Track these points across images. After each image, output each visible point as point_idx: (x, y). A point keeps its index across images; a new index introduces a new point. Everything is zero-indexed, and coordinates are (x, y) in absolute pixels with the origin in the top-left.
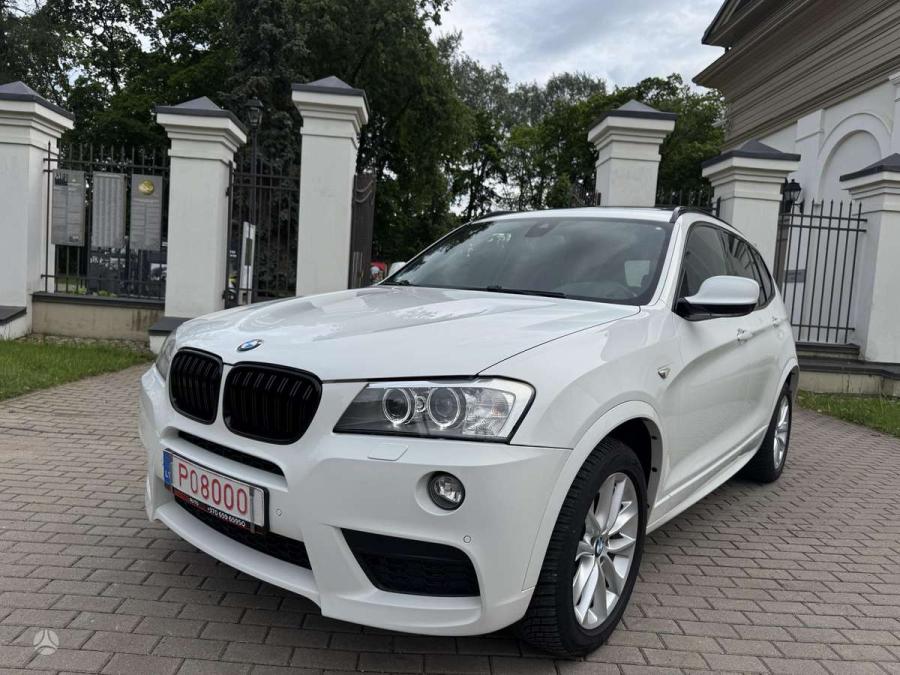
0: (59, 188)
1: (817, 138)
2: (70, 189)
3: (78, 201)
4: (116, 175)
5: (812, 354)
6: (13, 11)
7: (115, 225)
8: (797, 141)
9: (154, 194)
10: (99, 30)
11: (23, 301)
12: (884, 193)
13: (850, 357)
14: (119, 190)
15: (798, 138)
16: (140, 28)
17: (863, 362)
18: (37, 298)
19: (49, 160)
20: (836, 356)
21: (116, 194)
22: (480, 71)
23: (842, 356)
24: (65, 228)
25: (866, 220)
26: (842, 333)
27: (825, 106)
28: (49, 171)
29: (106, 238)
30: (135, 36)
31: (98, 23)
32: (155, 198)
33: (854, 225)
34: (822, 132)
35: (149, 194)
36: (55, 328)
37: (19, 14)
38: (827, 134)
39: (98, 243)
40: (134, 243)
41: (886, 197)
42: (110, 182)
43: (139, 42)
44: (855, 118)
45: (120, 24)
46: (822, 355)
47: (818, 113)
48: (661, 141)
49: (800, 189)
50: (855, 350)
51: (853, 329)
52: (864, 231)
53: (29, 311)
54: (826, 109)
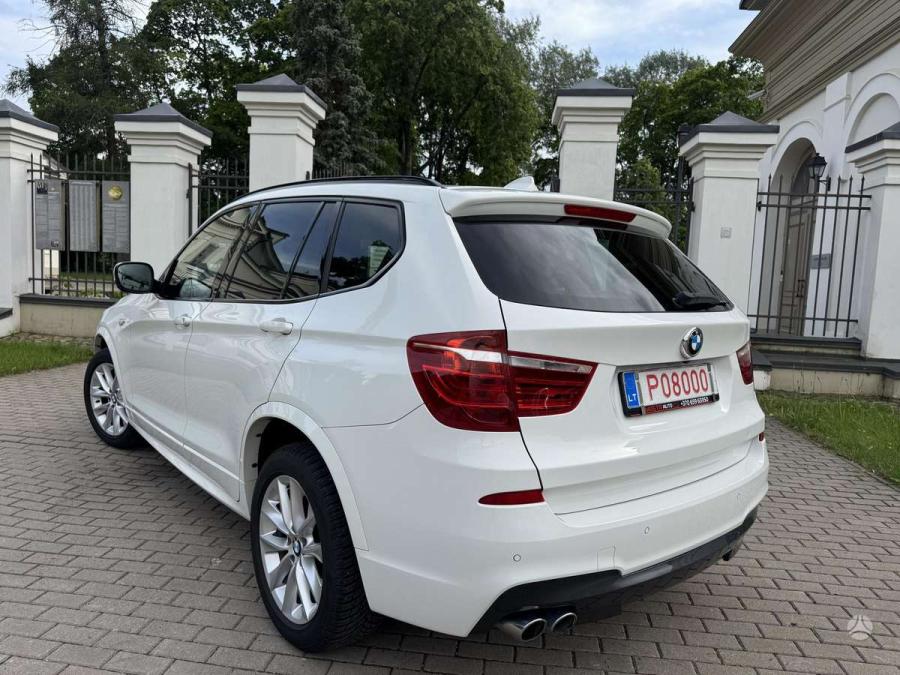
0: (41, 196)
1: (843, 104)
2: (50, 197)
3: (57, 209)
4: (89, 183)
5: (804, 350)
6: (114, 33)
7: (89, 229)
8: (826, 110)
9: (123, 199)
10: (194, 45)
11: (10, 302)
12: (888, 165)
13: (850, 353)
14: (91, 195)
15: (827, 106)
16: (232, 39)
17: (864, 359)
18: (24, 299)
19: (32, 171)
20: (833, 352)
21: (89, 200)
22: (567, 56)
23: (840, 352)
24: (47, 233)
25: (870, 197)
26: (842, 326)
27: (852, 67)
28: (32, 181)
29: (82, 242)
30: (228, 47)
31: (193, 38)
32: (121, 203)
33: (855, 202)
34: (848, 98)
35: (116, 199)
36: (39, 328)
37: (119, 36)
38: (853, 98)
39: (75, 246)
40: (106, 246)
41: (890, 168)
42: (84, 190)
43: (232, 53)
44: (879, 79)
45: (215, 37)
46: (815, 350)
47: (845, 77)
48: (619, 120)
49: (825, 164)
50: (857, 344)
51: (857, 321)
52: (869, 209)
53: (17, 312)
54: (852, 71)
